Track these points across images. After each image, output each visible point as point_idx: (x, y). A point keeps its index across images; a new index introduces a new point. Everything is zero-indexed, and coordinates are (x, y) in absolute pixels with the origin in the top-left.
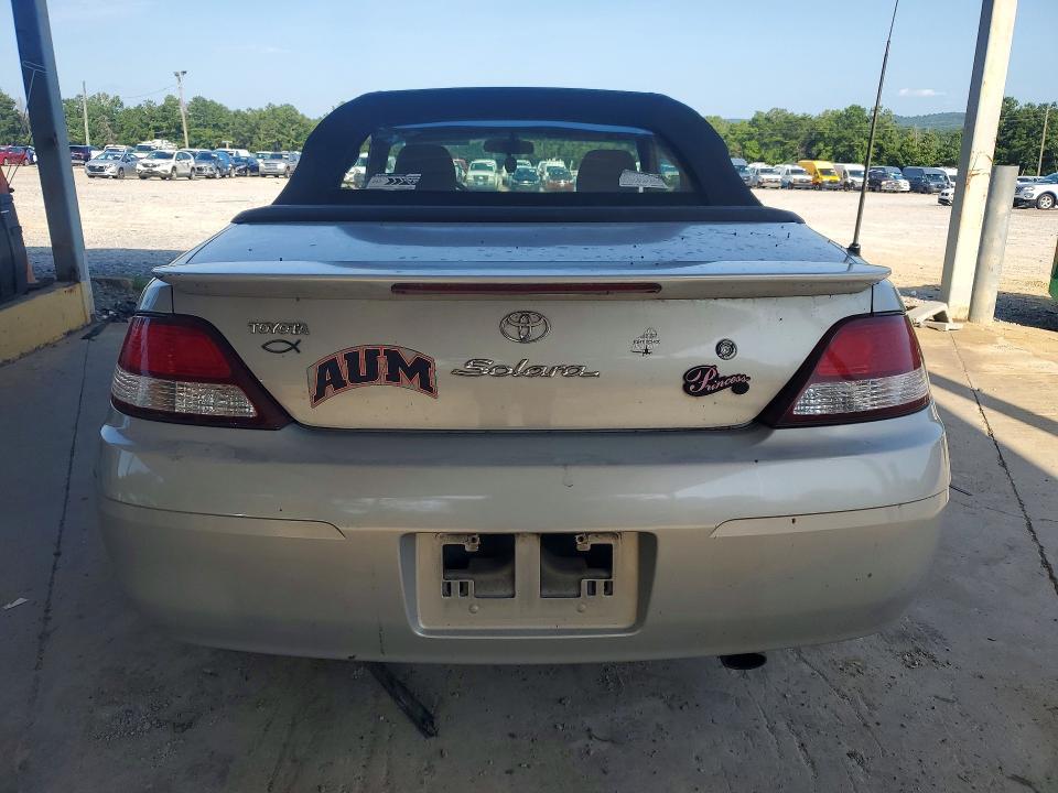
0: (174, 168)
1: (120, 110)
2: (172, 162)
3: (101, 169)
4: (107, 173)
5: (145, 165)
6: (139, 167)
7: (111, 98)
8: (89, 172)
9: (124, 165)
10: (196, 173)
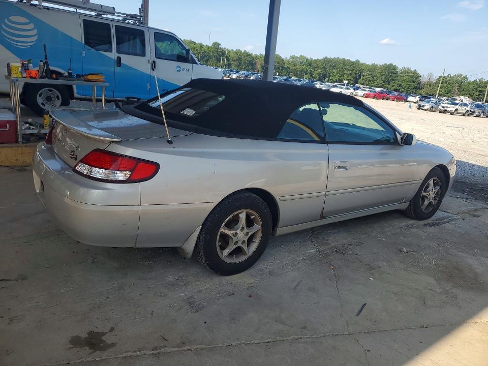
0: (457, 110)
1: (465, 81)
2: (457, 107)
3: (423, 106)
4: (425, 108)
5: (443, 107)
6: (440, 107)
7: (463, 76)
8: (418, 107)
9: (434, 105)
10: (470, 113)
